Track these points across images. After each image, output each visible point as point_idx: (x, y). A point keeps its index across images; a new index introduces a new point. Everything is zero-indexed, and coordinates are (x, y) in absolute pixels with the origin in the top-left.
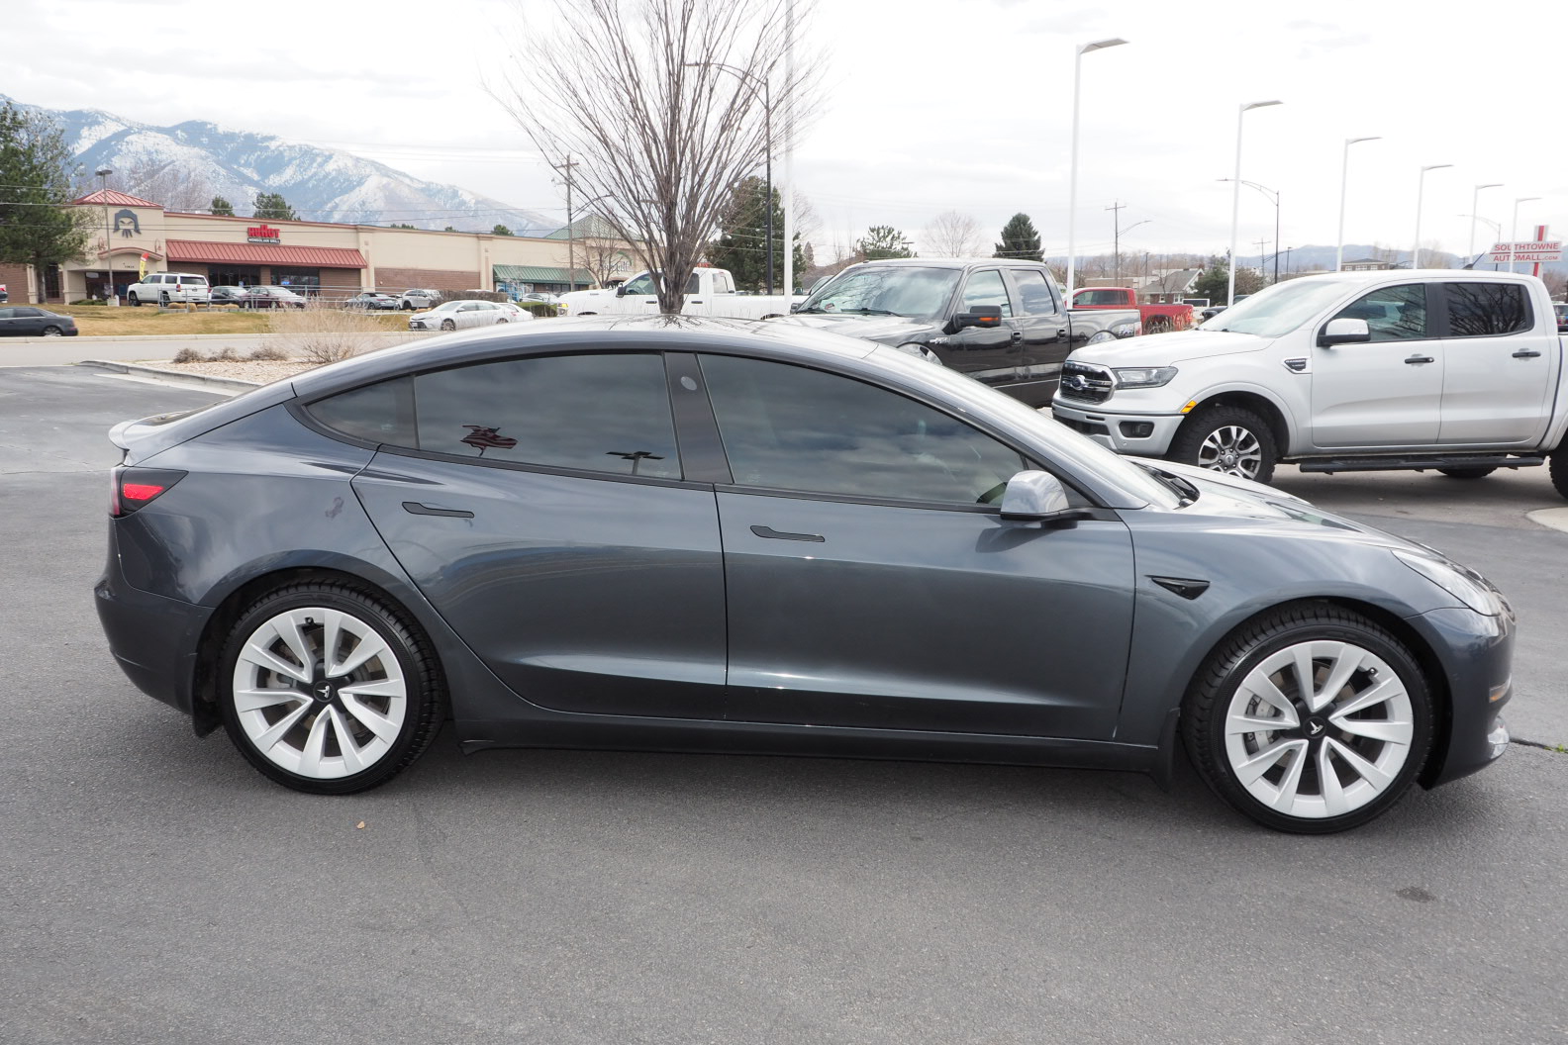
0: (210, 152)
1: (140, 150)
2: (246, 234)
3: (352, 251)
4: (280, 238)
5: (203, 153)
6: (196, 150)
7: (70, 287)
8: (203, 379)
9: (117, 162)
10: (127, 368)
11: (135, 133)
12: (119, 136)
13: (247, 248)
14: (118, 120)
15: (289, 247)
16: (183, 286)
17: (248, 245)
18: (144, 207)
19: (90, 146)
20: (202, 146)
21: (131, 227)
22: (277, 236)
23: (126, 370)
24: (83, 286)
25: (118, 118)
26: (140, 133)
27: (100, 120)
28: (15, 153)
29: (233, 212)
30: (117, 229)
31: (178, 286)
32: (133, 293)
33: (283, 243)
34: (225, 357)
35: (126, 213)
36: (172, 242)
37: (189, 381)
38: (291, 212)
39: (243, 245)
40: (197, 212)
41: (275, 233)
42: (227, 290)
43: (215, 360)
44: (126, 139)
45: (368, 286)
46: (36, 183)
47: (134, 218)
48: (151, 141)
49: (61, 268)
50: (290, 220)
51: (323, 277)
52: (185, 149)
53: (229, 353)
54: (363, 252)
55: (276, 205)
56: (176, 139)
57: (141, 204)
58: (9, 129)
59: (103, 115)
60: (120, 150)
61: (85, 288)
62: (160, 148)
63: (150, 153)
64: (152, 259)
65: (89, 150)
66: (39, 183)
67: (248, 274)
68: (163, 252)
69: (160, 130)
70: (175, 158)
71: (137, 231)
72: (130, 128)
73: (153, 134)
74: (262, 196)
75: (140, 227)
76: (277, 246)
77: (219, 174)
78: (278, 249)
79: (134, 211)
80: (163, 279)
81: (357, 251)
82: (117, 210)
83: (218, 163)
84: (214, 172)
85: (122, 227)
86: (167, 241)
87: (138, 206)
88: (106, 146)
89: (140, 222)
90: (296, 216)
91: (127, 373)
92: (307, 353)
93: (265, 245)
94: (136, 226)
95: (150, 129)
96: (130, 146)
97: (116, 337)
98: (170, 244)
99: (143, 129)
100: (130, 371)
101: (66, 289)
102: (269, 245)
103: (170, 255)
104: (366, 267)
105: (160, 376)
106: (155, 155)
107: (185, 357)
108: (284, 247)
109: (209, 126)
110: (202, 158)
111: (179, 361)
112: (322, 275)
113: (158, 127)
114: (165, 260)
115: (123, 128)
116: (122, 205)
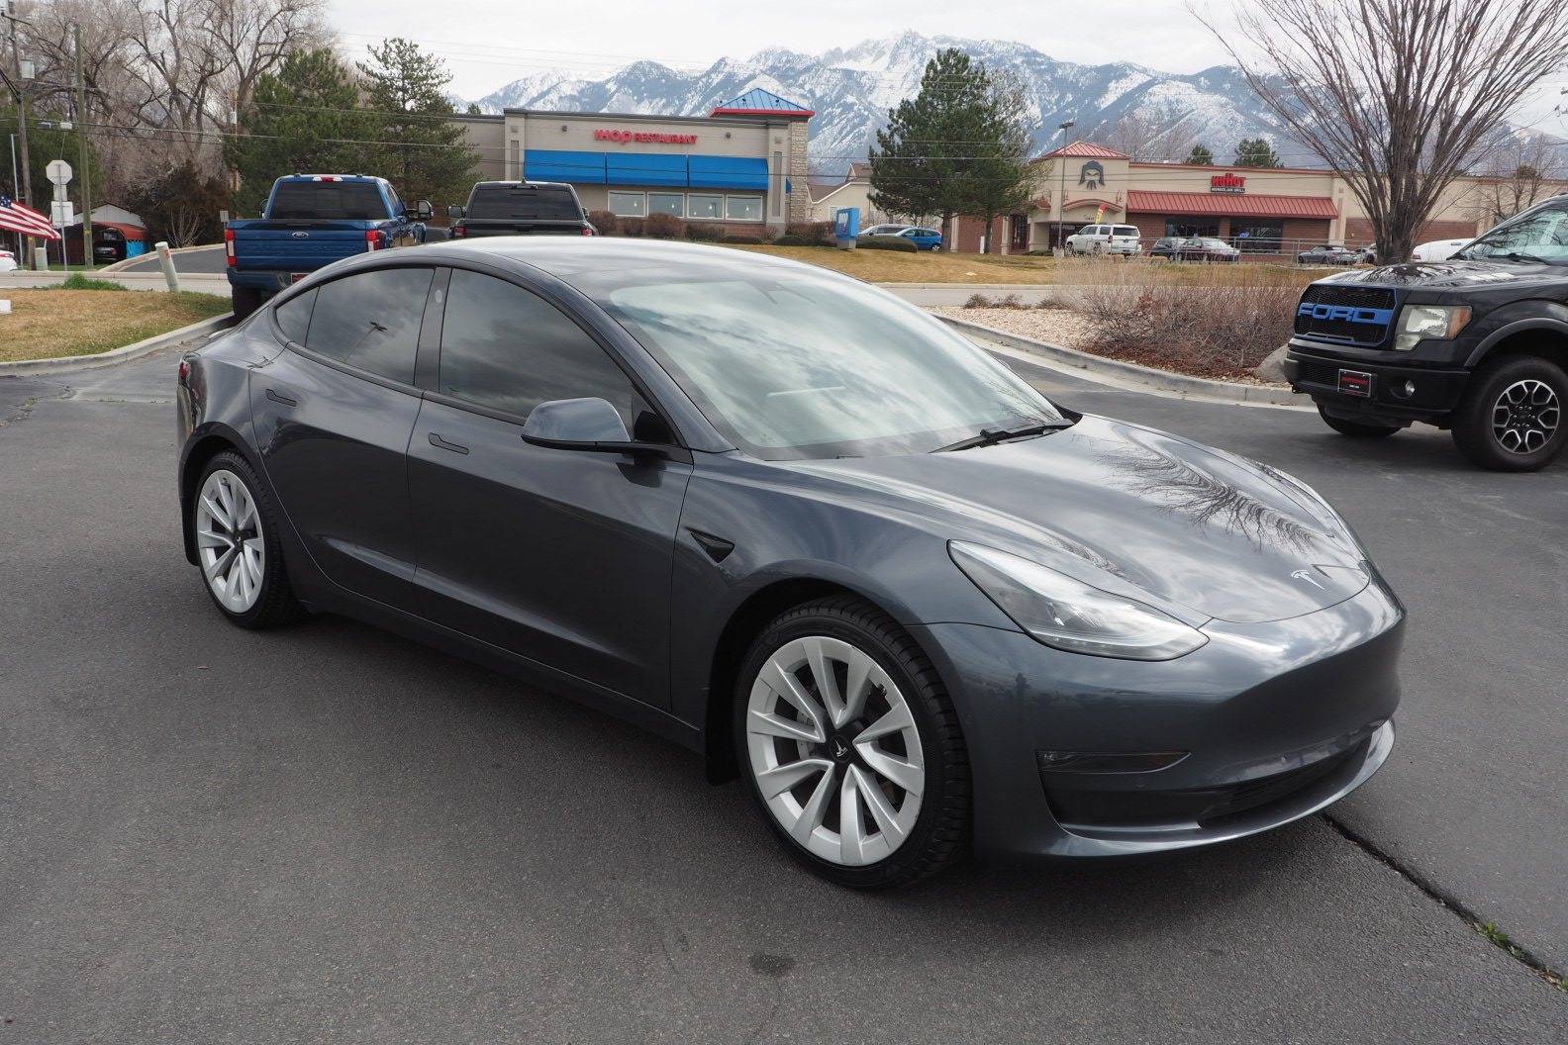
0: (1231, 99)
1: (1162, 100)
2: (1209, 182)
3: (1323, 199)
4: (1244, 187)
5: (1224, 99)
6: (1217, 97)
7: (1035, 239)
9: (1139, 113)
11: (1159, 83)
12: (1143, 88)
13: (1209, 198)
14: (1144, 71)
15: (1254, 197)
16: (1115, 237)
17: (1210, 195)
18: (1112, 158)
19: (1115, 99)
20: (1224, 92)
21: (1097, 178)
22: (1242, 185)
24: (1046, 237)
25: (1145, 69)
26: (1163, 83)
27: (1128, 72)
28: (979, 110)
29: (1213, 161)
30: (1082, 181)
31: (1110, 237)
32: (1071, 243)
33: (1248, 191)
34: (1010, 304)
35: (1093, 165)
36: (1134, 192)
38: (1275, 158)
39: (1205, 195)
40: (1165, 162)
41: (1241, 181)
42: (1170, 242)
43: (999, 306)
44: (1150, 90)
45: (1337, 238)
46: (991, 138)
47: (1100, 169)
48: (1173, 90)
49: (1029, 221)
50: (1273, 168)
51: (1286, 228)
52: (1206, 97)
53: (1014, 300)
54: (1335, 201)
55: (1259, 151)
56: (1199, 89)
57: (1109, 155)
58: (977, 88)
59: (1131, 67)
60: (1143, 102)
61: (1048, 240)
62: (1181, 97)
63: (1170, 103)
64: (1111, 210)
65: (1114, 103)
66: (994, 139)
67: (1207, 224)
68: (1123, 204)
69: (1184, 79)
70: (1194, 107)
71: (1101, 182)
72: (1155, 79)
73: (1177, 83)
74: (1246, 142)
75: (1105, 178)
76: (1240, 195)
77: (1236, 121)
78: (1241, 198)
79: (1101, 163)
80: (1098, 231)
81: (1329, 200)
82: (1085, 162)
83: (1237, 110)
84: (1232, 119)
85: (1088, 178)
86: (1129, 192)
87: (1106, 158)
88: (1131, 99)
89: (1105, 172)
90: (1279, 163)
93: (1227, 195)
94: (1101, 175)
95: (1174, 78)
96: (1152, 98)
97: (1004, 286)
98: (1132, 195)
99: (1167, 79)
101: (1031, 241)
102: (1233, 195)
103: (1130, 207)
104: (1336, 217)
106: (1175, 105)
107: (976, 303)
108: (1248, 196)
109: (1234, 71)
110: (1222, 106)
112: (1285, 227)
113: (1182, 76)
114: (1124, 211)
115: (1150, 78)
116: (1090, 156)
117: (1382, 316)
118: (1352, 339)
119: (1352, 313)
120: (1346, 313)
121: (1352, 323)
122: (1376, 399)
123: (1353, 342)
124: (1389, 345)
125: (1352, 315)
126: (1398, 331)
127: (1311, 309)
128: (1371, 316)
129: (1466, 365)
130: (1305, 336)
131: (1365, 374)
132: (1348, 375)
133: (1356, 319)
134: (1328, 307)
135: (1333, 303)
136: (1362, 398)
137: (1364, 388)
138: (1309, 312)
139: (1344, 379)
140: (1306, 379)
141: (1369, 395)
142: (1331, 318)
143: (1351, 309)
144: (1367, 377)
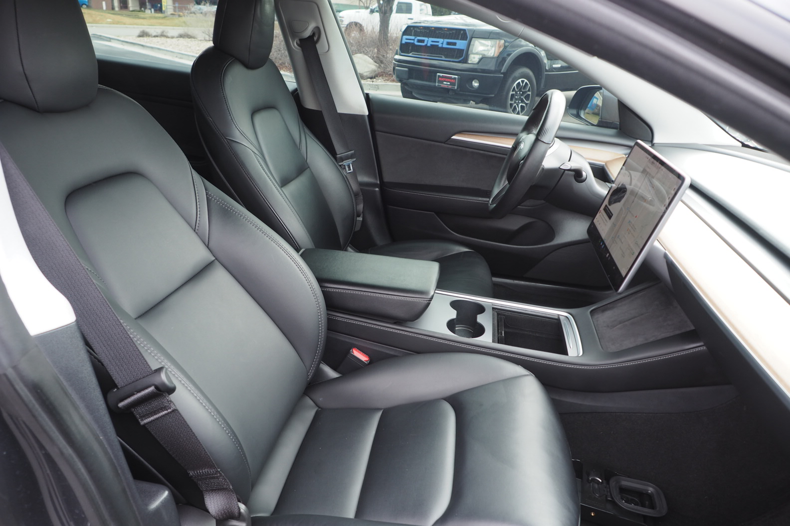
8: (142, 46)
10: (110, 38)
23: (109, 39)
34: (163, 35)
37: (136, 46)
43: (157, 36)
53: (165, 34)
91: (110, 41)
92: (204, 35)
100: (112, 40)
101: (130, 5)
105: (124, 43)
107: (143, 34)
111: (140, 36)
117: (461, 44)
118: (443, 57)
119: (442, 42)
120: (438, 42)
121: (442, 48)
122: (459, 90)
123: (443, 58)
124: (465, 61)
125: (442, 44)
126: (469, 52)
127: (414, 40)
128: (455, 44)
129: (502, 71)
130: (410, 55)
131: (453, 76)
132: (443, 77)
133: (445, 46)
134: (426, 39)
135: (428, 37)
136: (452, 89)
137: (452, 84)
138: (412, 41)
139: (440, 79)
140: (412, 78)
141: (456, 87)
142: (429, 45)
143: (441, 40)
144: (455, 78)
